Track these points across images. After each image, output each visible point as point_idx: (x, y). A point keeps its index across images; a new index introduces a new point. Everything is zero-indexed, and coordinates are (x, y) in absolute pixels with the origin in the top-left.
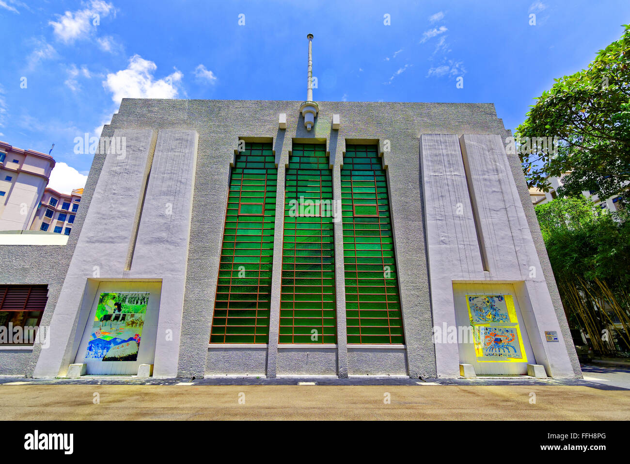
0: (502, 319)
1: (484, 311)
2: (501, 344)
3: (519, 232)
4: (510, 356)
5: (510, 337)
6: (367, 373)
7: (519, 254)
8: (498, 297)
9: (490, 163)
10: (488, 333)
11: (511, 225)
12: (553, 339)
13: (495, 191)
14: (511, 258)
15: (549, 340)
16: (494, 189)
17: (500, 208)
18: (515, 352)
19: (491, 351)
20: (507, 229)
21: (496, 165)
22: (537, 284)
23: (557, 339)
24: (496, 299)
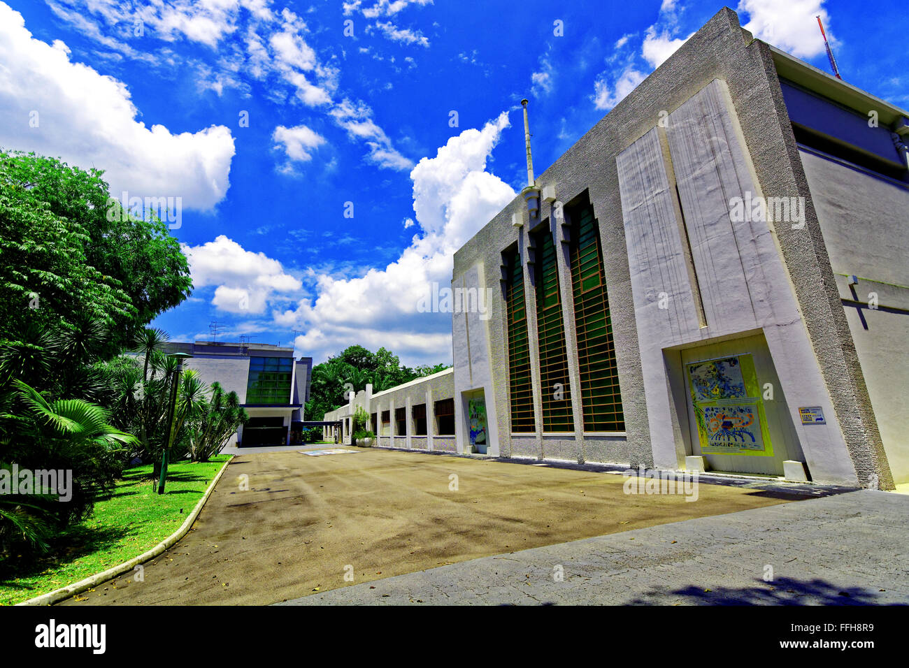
0: (734, 394)
1: (708, 384)
2: (731, 430)
3: (752, 245)
4: (744, 447)
5: (746, 419)
6: (600, 460)
7: (751, 285)
8: (729, 360)
9: (702, 145)
10: (715, 415)
11: (738, 239)
12: (814, 420)
13: (710, 192)
14: (739, 296)
15: (807, 421)
16: (709, 188)
17: (719, 216)
18: (754, 440)
19: (718, 438)
20: (733, 249)
21: (711, 142)
22: (783, 330)
23: (822, 419)
24: (726, 364)
